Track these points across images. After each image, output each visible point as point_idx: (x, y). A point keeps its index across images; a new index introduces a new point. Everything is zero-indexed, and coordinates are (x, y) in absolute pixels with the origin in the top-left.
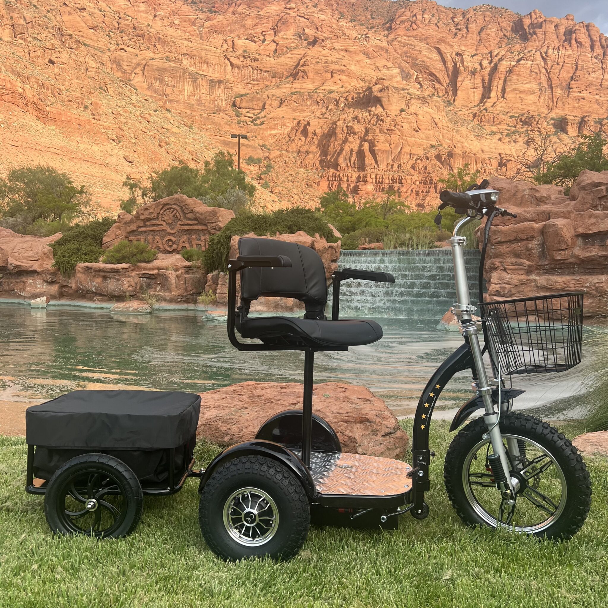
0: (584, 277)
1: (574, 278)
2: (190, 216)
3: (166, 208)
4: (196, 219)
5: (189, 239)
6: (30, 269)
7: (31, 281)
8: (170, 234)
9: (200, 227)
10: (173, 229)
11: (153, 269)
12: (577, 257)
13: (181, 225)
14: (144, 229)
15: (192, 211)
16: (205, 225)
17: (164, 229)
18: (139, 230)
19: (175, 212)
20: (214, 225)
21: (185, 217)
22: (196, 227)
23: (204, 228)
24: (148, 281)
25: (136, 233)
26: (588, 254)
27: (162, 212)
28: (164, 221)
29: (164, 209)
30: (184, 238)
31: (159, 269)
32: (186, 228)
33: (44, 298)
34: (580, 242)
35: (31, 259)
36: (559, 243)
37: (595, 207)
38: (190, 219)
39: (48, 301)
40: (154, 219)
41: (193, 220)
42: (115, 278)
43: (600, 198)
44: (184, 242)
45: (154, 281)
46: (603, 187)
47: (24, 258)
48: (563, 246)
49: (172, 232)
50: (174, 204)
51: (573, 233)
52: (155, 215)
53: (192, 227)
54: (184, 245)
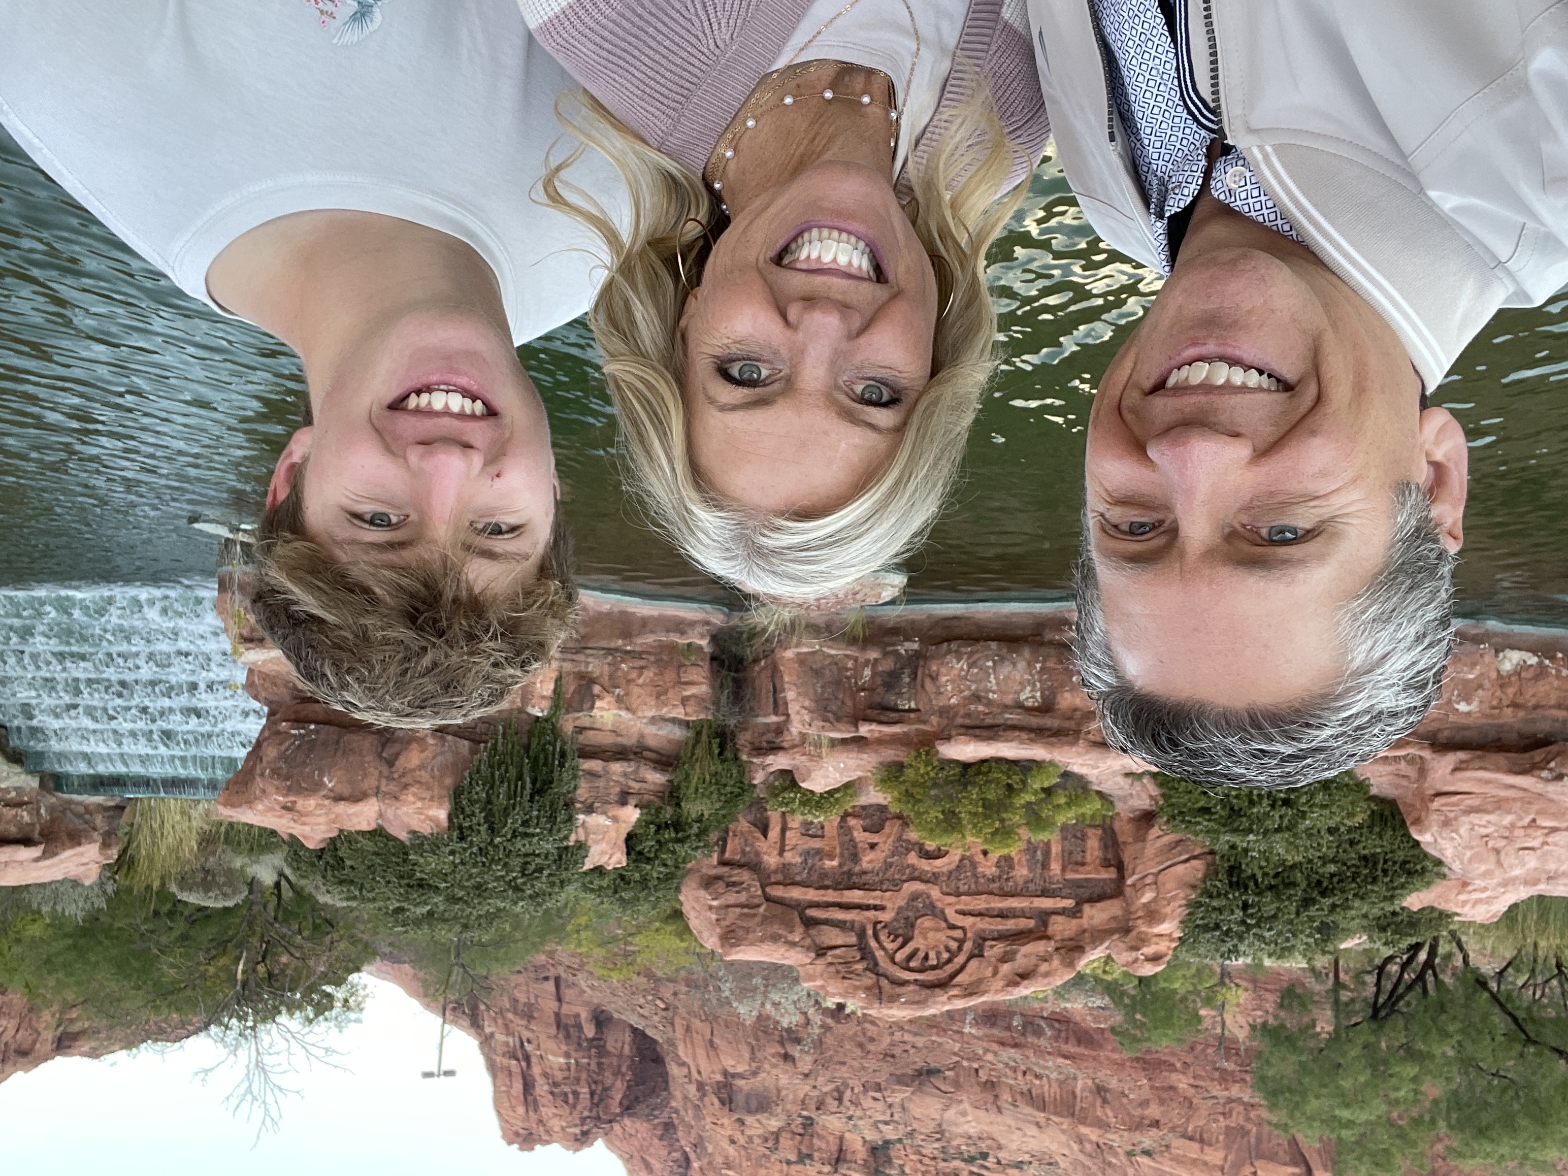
3: (941, 974)
4: (810, 923)
8: (933, 879)
9: (796, 893)
10: (915, 897)
14: (1047, 903)
15: (821, 951)
16: (768, 899)
18: (1069, 903)
19: (899, 957)
20: (732, 898)
22: (812, 895)
27: (960, 960)
29: (950, 969)
31: (860, 742)
32: (856, 896)
52: (994, 950)
53: (831, 896)
54: (874, 838)
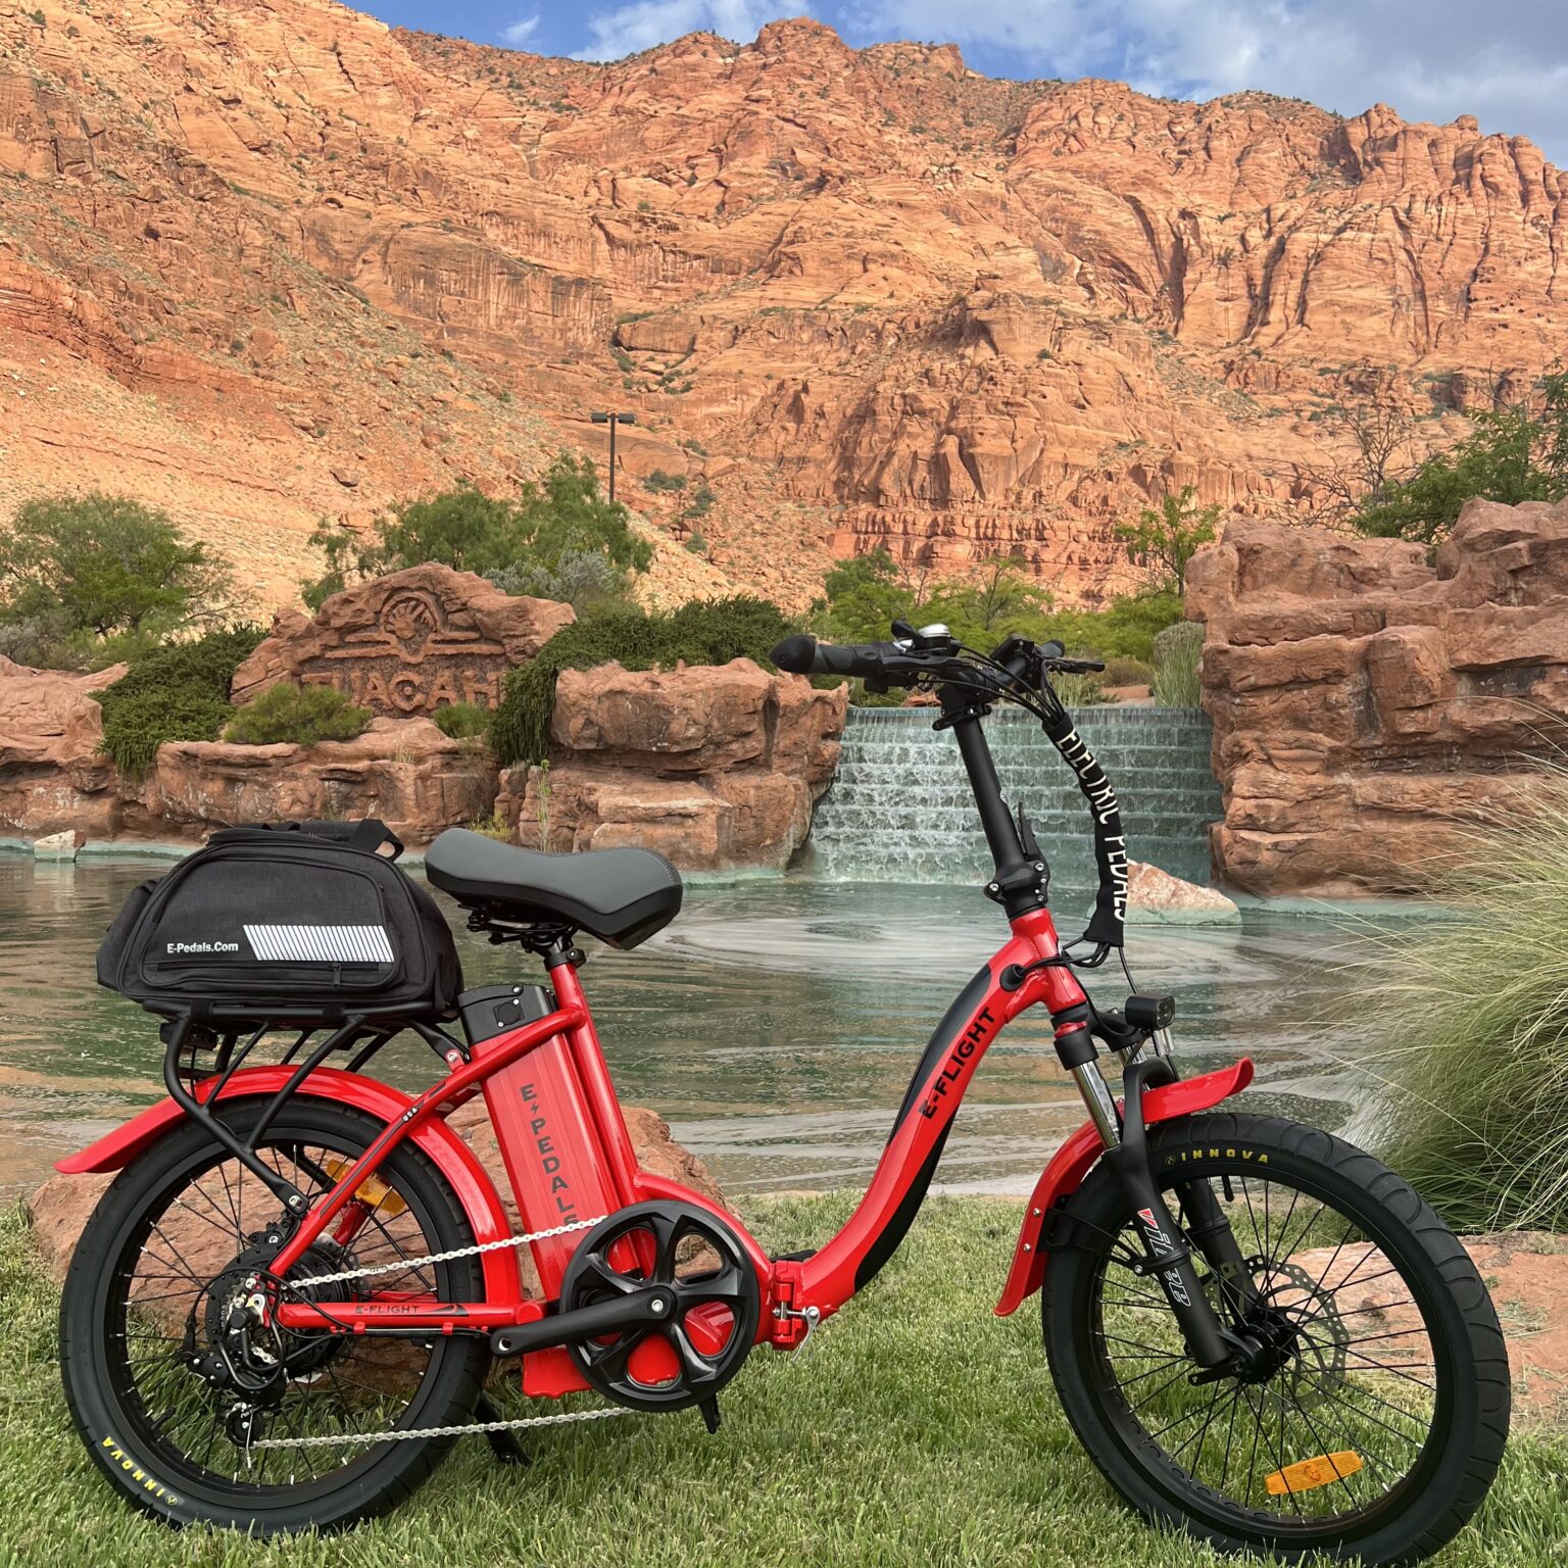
0: (1476, 780)
1: (1451, 781)
2: (457, 618)
3: (397, 598)
4: (474, 627)
5: (456, 678)
6: (40, 759)
7: (41, 790)
8: (407, 665)
9: (485, 648)
10: (416, 652)
11: (358, 758)
12: (1458, 727)
13: (435, 642)
14: (340, 653)
15: (464, 608)
16: (499, 642)
17: (393, 652)
18: (329, 655)
19: (421, 608)
20: (521, 642)
21: (445, 623)
22: (474, 648)
23: (496, 649)
24: (344, 788)
25: (321, 663)
26: (1485, 720)
27: (386, 608)
28: (393, 632)
29: (392, 602)
30: (445, 676)
31: (373, 757)
32: (450, 650)
33: (70, 835)
34: (1463, 686)
35: (42, 731)
36: (1409, 689)
37: (1502, 596)
38: (459, 628)
39: (80, 841)
40: (365, 627)
41: (467, 629)
42: (256, 782)
43: (1514, 573)
44: (443, 688)
45: (359, 789)
46: (1521, 544)
47: (26, 730)
48: (1421, 699)
49: (413, 660)
50: (420, 589)
51: (1446, 663)
52: (368, 617)
53: (464, 648)
54: (443, 694)
